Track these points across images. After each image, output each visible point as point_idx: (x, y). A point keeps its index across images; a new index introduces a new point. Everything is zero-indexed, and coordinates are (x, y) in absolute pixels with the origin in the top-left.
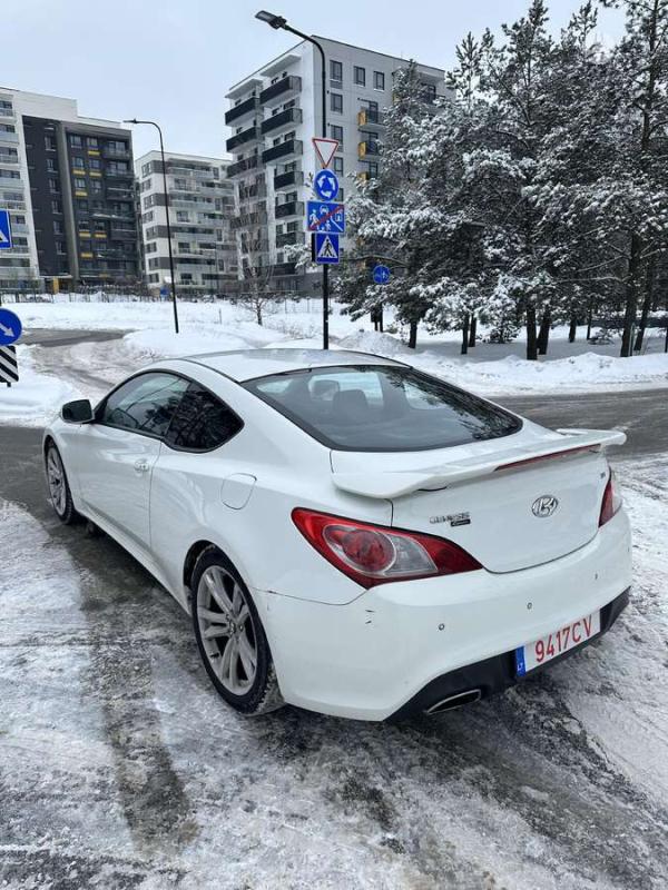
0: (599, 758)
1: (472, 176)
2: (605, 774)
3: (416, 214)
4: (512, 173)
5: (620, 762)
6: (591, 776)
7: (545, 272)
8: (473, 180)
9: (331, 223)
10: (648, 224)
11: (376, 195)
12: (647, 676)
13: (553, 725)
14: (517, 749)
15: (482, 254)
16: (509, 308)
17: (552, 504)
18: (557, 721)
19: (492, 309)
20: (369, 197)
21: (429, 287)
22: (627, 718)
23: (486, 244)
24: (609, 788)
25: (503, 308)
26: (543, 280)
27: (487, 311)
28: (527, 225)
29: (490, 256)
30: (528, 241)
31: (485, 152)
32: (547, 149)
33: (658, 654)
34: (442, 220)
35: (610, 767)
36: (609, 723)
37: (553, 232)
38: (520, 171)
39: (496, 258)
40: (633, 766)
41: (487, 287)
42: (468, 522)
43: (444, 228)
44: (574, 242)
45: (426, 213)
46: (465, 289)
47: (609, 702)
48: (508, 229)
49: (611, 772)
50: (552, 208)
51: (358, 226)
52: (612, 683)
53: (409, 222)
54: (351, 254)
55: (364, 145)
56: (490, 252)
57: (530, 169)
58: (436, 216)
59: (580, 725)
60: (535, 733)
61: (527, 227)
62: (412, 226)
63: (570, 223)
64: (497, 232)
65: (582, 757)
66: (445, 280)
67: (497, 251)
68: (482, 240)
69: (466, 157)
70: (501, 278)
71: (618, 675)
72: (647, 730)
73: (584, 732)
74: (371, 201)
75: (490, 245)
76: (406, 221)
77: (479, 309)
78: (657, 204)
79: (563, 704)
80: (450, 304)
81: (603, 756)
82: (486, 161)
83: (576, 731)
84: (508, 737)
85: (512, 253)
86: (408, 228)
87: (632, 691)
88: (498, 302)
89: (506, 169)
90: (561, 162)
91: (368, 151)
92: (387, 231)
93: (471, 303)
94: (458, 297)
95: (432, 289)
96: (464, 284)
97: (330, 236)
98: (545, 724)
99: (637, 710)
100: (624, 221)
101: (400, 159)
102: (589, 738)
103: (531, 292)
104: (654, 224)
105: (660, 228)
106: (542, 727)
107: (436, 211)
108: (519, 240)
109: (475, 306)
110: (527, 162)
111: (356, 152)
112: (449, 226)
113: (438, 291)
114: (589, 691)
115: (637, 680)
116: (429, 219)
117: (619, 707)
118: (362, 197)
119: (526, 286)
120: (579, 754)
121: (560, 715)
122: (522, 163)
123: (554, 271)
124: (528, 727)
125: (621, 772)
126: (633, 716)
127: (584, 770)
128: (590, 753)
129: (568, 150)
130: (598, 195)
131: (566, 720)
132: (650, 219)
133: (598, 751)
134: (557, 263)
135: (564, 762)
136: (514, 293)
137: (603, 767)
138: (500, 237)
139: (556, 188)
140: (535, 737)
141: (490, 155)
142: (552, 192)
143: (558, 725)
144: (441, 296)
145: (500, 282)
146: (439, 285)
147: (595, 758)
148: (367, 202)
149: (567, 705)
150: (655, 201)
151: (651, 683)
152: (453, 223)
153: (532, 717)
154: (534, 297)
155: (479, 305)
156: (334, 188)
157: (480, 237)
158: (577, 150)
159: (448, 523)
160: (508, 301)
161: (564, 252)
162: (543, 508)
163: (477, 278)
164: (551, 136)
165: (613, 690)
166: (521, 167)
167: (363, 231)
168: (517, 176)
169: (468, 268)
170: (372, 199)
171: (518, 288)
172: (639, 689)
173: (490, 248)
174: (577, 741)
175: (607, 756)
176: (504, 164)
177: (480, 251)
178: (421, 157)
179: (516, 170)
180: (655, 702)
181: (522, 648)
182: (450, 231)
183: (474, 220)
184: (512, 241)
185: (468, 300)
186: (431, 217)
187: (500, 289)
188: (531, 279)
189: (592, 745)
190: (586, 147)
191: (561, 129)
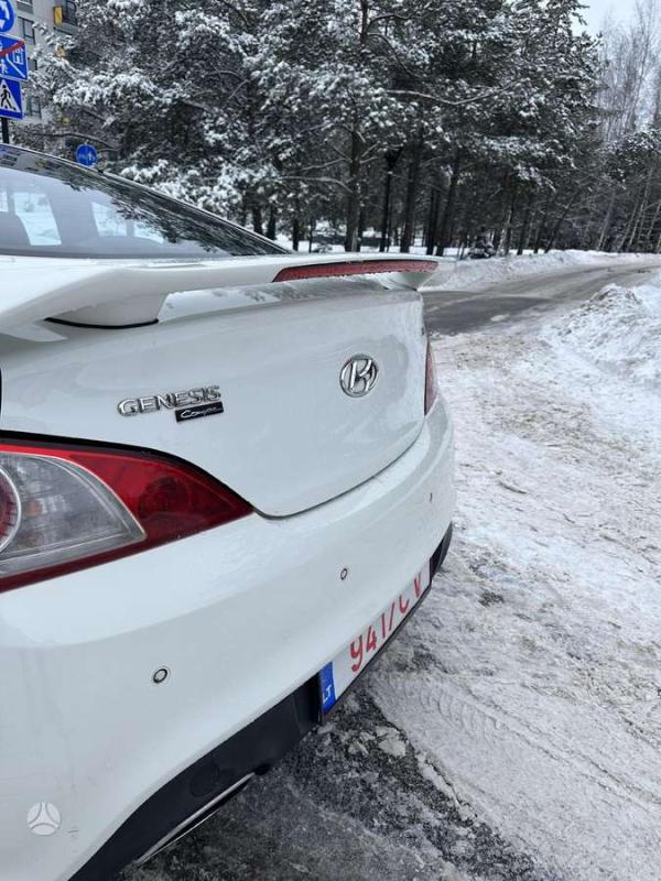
0: (443, 797)
1: (187, 42)
2: (462, 831)
3: (122, 78)
4: (231, 47)
5: (476, 799)
6: (441, 840)
7: (270, 165)
8: (188, 48)
9: (6, 63)
10: (371, 119)
11: (73, 56)
12: (468, 625)
13: (363, 748)
14: (315, 820)
15: (203, 140)
16: (235, 201)
17: (370, 372)
18: (367, 737)
19: (217, 200)
20: (65, 58)
21: (144, 170)
22: (463, 704)
23: (206, 127)
24: (473, 859)
25: (229, 200)
26: (269, 174)
27: (211, 202)
28: (248, 113)
29: (211, 141)
30: (251, 132)
31: (201, 15)
32: (267, 27)
33: (469, 587)
34: (155, 92)
35: (465, 813)
36: (441, 721)
37: (277, 120)
38: (240, 47)
39: (219, 145)
40: (497, 802)
41: (211, 176)
42: (217, 408)
43: (158, 102)
44: (299, 136)
45: (135, 79)
46: (186, 177)
47: (431, 681)
48: (229, 113)
49: (468, 823)
50: (275, 93)
51: (53, 92)
52: (427, 644)
53: (115, 88)
54: (47, 127)
55: (59, 11)
56: (212, 137)
57: (250, 46)
58: (148, 87)
59: (403, 737)
60: (337, 772)
61: (249, 114)
62: (119, 92)
63: (295, 109)
64: (219, 115)
65: (419, 804)
66: (163, 163)
67: (220, 137)
68: (202, 122)
69: (180, 17)
70: (224, 167)
71: (432, 630)
72: (494, 721)
73: (411, 749)
74: (67, 62)
75: (211, 128)
76: (111, 86)
77: (203, 199)
78: (379, 99)
79: (371, 701)
80: (171, 192)
81: (448, 791)
82: (201, 26)
83: (399, 749)
84: (296, 794)
85: (234, 141)
86: (114, 94)
87: (454, 652)
88: (223, 194)
89: (224, 40)
90: (284, 41)
91: (65, 19)
92: (88, 95)
93: (194, 193)
94: (179, 185)
95: (148, 173)
96: (185, 171)
97: (7, 81)
98: (352, 750)
99: (473, 688)
100: (348, 112)
101: (101, 16)
102: (421, 759)
103: (257, 185)
104: (377, 120)
105: (382, 125)
106: (347, 756)
107: (147, 81)
108: (242, 128)
109: (198, 196)
110: (248, 38)
111: (51, 18)
112: (163, 100)
113: (155, 175)
114: (402, 667)
115: (457, 634)
116: (139, 88)
117: (446, 686)
118: (55, 56)
119: (251, 177)
120: (414, 799)
121: (370, 723)
122: (242, 37)
123: (278, 165)
124: (324, 762)
125: (482, 818)
126: (469, 699)
127: (428, 829)
128: (428, 789)
129: (290, 29)
130: (322, 81)
131: (381, 731)
132: (373, 114)
133: (440, 784)
134: (282, 156)
135: (394, 825)
136: (240, 185)
137: (454, 817)
138: (221, 121)
139: (280, 65)
140: (339, 780)
141: (207, 20)
142: (276, 69)
143: (372, 746)
144: (159, 181)
145: (223, 171)
146: (156, 169)
147: (438, 800)
148: (63, 63)
149: (377, 701)
150: (377, 96)
151: (476, 635)
152: (167, 97)
153: (328, 741)
154: (261, 190)
155: (202, 195)
156: (8, 16)
157: (200, 119)
158: (300, 30)
159: (168, 414)
160: (234, 192)
161: (289, 145)
162: (358, 379)
163: (198, 165)
164: (271, 12)
165: (430, 657)
166: (241, 43)
167: (59, 98)
168: (238, 52)
169: (187, 155)
170: (70, 60)
171: (243, 181)
172: (464, 649)
173: (211, 133)
174: (404, 771)
175: (456, 791)
176: (222, 33)
177: (200, 136)
178: (125, 9)
179: (236, 45)
180: (489, 667)
181: (331, 664)
182: (165, 106)
183: (192, 98)
184: (236, 128)
185: (190, 189)
186: (142, 86)
187: (224, 179)
188: (256, 172)
189: (429, 773)
190: (309, 29)
191: (282, 7)
